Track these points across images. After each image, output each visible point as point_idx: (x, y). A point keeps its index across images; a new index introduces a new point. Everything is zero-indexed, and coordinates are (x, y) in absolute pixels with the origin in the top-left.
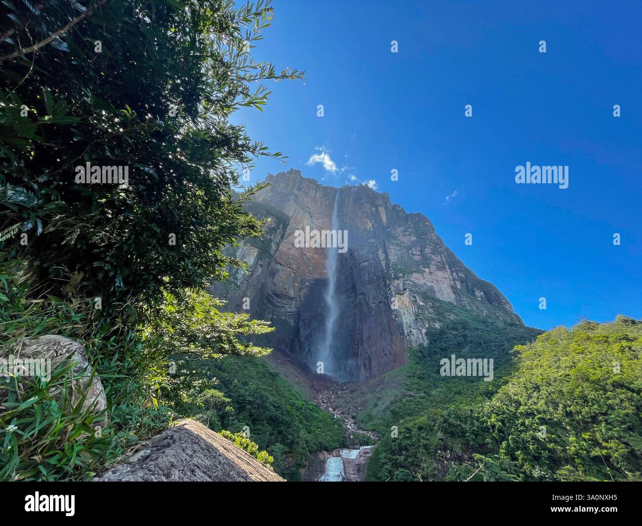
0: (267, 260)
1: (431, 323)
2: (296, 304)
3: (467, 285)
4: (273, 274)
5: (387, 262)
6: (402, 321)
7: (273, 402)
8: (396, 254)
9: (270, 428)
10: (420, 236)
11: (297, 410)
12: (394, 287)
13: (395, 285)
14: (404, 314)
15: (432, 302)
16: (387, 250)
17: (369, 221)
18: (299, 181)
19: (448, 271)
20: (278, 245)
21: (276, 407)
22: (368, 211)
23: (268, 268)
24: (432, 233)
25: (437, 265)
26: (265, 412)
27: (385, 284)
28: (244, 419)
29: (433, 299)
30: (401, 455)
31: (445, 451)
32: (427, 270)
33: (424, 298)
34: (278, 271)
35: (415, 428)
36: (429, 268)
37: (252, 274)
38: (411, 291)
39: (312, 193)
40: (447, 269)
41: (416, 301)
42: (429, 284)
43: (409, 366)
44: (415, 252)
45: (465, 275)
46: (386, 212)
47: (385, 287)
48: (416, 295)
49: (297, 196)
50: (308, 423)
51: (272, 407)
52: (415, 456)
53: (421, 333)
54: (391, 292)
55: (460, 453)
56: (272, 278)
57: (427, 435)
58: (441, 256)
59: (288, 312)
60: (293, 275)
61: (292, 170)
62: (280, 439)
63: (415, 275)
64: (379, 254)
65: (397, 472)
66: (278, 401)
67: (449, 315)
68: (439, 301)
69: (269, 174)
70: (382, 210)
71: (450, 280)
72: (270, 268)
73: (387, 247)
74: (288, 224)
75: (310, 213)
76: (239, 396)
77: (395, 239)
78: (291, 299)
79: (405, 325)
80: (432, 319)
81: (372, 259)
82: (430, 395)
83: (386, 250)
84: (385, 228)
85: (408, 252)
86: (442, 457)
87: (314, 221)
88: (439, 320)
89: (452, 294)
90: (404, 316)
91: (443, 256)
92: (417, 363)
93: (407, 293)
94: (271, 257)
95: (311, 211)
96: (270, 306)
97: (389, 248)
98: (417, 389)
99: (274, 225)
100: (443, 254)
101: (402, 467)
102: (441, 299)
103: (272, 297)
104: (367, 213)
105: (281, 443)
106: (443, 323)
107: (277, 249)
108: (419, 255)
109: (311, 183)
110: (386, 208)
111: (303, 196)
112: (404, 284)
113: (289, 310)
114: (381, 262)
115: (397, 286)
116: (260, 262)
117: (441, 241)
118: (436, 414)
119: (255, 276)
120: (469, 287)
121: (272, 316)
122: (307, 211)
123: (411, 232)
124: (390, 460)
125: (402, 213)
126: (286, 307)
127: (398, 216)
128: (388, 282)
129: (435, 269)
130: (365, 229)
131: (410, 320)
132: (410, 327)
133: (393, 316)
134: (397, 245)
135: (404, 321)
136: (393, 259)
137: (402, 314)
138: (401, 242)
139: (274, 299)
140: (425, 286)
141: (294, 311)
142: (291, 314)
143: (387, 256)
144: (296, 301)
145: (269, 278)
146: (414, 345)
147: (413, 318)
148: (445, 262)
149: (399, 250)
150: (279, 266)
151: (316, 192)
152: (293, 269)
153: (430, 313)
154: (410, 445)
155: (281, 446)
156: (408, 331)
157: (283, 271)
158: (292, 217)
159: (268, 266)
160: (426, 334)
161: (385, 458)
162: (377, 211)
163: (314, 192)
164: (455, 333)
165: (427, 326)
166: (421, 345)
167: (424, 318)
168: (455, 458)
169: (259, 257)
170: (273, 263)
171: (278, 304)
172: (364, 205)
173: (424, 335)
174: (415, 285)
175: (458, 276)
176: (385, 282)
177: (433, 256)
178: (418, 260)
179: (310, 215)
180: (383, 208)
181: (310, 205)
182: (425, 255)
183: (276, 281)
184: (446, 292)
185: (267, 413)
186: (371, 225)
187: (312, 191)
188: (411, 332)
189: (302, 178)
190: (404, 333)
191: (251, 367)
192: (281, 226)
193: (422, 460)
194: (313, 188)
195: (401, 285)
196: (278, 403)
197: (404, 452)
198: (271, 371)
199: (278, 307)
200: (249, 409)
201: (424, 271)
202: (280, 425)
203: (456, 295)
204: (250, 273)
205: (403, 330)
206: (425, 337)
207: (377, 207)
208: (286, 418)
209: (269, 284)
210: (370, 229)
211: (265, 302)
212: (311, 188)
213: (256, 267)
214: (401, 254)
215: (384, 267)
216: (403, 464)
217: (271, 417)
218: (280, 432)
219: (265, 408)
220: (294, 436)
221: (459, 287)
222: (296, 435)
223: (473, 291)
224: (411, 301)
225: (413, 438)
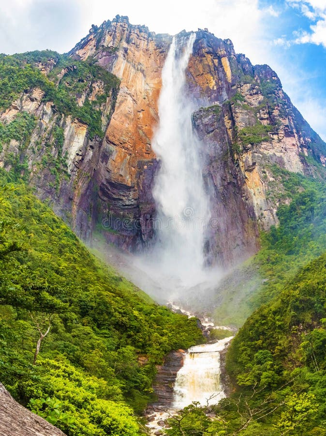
0: (98, 139)
1: (282, 201)
2: (134, 195)
3: (313, 150)
4: (106, 157)
5: (234, 130)
6: (252, 203)
7: (117, 308)
8: (243, 120)
9: (117, 332)
10: (268, 94)
11: (146, 315)
12: (243, 162)
13: (244, 160)
14: (254, 194)
15: (281, 176)
16: (234, 114)
17: (212, 78)
18: (128, 30)
19: (296, 135)
20: (109, 118)
21: (122, 313)
22: (210, 64)
23: (99, 150)
24: (279, 90)
25: (285, 130)
26: (111, 318)
27: (233, 160)
28: (89, 323)
29: (283, 172)
30: (259, 339)
31: (298, 325)
32: (275, 137)
33: (274, 172)
34: (111, 153)
35: (270, 313)
36: (278, 134)
37: (83, 159)
38: (260, 165)
39: (143, 44)
40: (295, 134)
41: (266, 177)
42: (278, 154)
43: (262, 252)
44: (262, 116)
45: (311, 139)
46: (230, 63)
47: (233, 163)
48: (265, 170)
49: (126, 50)
50: (159, 327)
51: (117, 313)
52: (272, 337)
53: (272, 214)
54: (240, 169)
55: (310, 321)
56: (104, 163)
57: (281, 316)
58: (288, 118)
59: (126, 205)
60: (128, 157)
61: (118, 16)
62: (129, 341)
63: (264, 145)
64: (225, 120)
65: (257, 354)
66: (124, 308)
67: (298, 189)
68: (288, 173)
69: (93, 26)
70: (225, 62)
71: (298, 147)
72: (102, 149)
73: (233, 111)
74: (119, 89)
75: (142, 71)
76: (81, 301)
77: (241, 100)
78: (129, 188)
79: (255, 208)
80: (283, 196)
81: (217, 129)
82: (283, 278)
83: (232, 115)
84: (230, 86)
85: (256, 115)
86: (296, 330)
87: (148, 82)
88: (288, 196)
89: (300, 163)
90: (254, 197)
91: (290, 117)
92: (270, 248)
93: (257, 168)
94: (102, 135)
95: (143, 68)
96: (105, 199)
97: (236, 113)
98: (270, 275)
99: (103, 93)
100: (291, 116)
101: (260, 349)
102: (290, 170)
103: (107, 188)
104: (209, 66)
105: (132, 345)
106: (293, 199)
107: (108, 124)
108: (267, 119)
109: (141, 31)
110: (230, 59)
111: (133, 49)
112: (253, 157)
113: (127, 203)
114: (228, 130)
115: (246, 161)
116: (91, 143)
117: (288, 99)
118: (288, 296)
119: (86, 161)
120: (315, 154)
121: (108, 211)
122: (139, 69)
123: (258, 90)
124: (249, 346)
125: (247, 66)
126: (124, 198)
127: (244, 70)
128: (236, 156)
129: (283, 135)
130: (208, 88)
131: (261, 201)
132: (261, 209)
133: (243, 199)
134: (244, 107)
135: (255, 202)
136: (241, 126)
137: (253, 195)
138: (248, 103)
139: (109, 190)
140: (274, 158)
141: (132, 203)
142: (130, 207)
143: (234, 123)
144: (134, 191)
145: (102, 163)
146: (266, 228)
147: (263, 198)
148: (293, 126)
149: (247, 114)
150: (112, 147)
151: (148, 42)
152: (127, 149)
153: (280, 190)
154: (267, 330)
155: (133, 348)
156: (260, 214)
157: (117, 152)
158: (122, 79)
159: (100, 147)
160: (277, 214)
161: (244, 345)
162: (220, 63)
163: (146, 43)
164: (303, 207)
165: (278, 204)
166: (272, 228)
167: (275, 196)
168: (307, 327)
169: (89, 137)
170: (105, 143)
171: (115, 196)
172: (205, 57)
173: (275, 215)
174: (265, 157)
175: (305, 141)
176: (233, 157)
177: (281, 119)
178: (266, 125)
179: (144, 75)
180: (227, 59)
181: (142, 61)
182: (274, 118)
183: (110, 167)
184: (294, 162)
185: (113, 318)
186: (214, 82)
187: (143, 41)
188: (262, 214)
189: (130, 26)
190: (255, 217)
191: (90, 271)
192: (111, 93)
193: (278, 339)
194: (144, 38)
195: (250, 160)
196: (123, 309)
197: (261, 337)
198: (112, 276)
199: (115, 199)
200: (91, 314)
201: (273, 139)
202: (128, 329)
203: (303, 164)
204: (81, 157)
205: (254, 214)
206: (276, 218)
207: (219, 58)
208: (135, 323)
209: (103, 171)
210: (213, 88)
211: (100, 193)
212: (141, 38)
213: (86, 149)
214: (249, 118)
215: (231, 138)
216: (261, 347)
217: (117, 322)
218: (129, 336)
219: (110, 314)
220: (145, 339)
221: (306, 154)
222: (147, 338)
223: (319, 157)
224: (260, 177)
225: (269, 322)
